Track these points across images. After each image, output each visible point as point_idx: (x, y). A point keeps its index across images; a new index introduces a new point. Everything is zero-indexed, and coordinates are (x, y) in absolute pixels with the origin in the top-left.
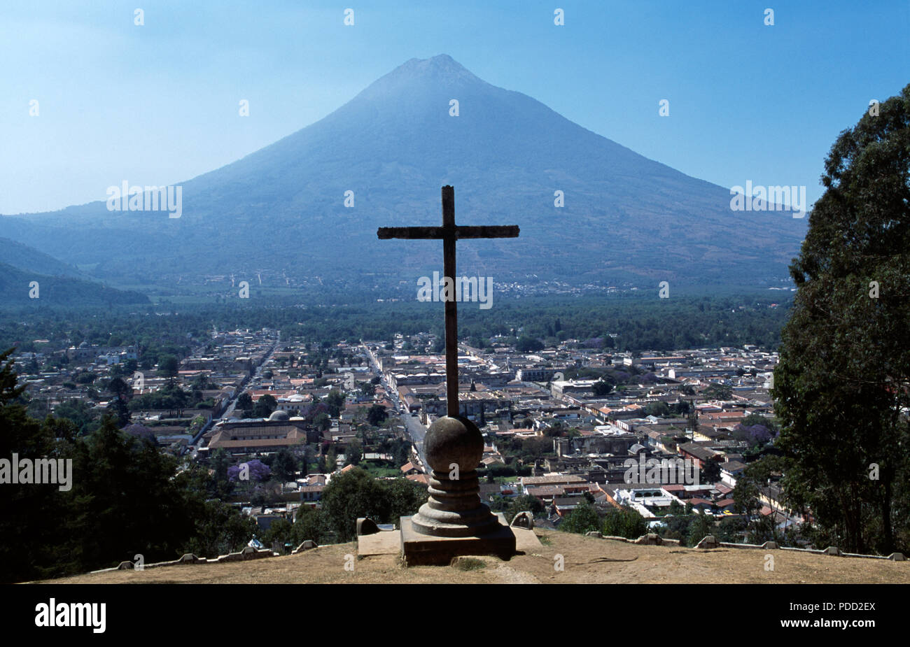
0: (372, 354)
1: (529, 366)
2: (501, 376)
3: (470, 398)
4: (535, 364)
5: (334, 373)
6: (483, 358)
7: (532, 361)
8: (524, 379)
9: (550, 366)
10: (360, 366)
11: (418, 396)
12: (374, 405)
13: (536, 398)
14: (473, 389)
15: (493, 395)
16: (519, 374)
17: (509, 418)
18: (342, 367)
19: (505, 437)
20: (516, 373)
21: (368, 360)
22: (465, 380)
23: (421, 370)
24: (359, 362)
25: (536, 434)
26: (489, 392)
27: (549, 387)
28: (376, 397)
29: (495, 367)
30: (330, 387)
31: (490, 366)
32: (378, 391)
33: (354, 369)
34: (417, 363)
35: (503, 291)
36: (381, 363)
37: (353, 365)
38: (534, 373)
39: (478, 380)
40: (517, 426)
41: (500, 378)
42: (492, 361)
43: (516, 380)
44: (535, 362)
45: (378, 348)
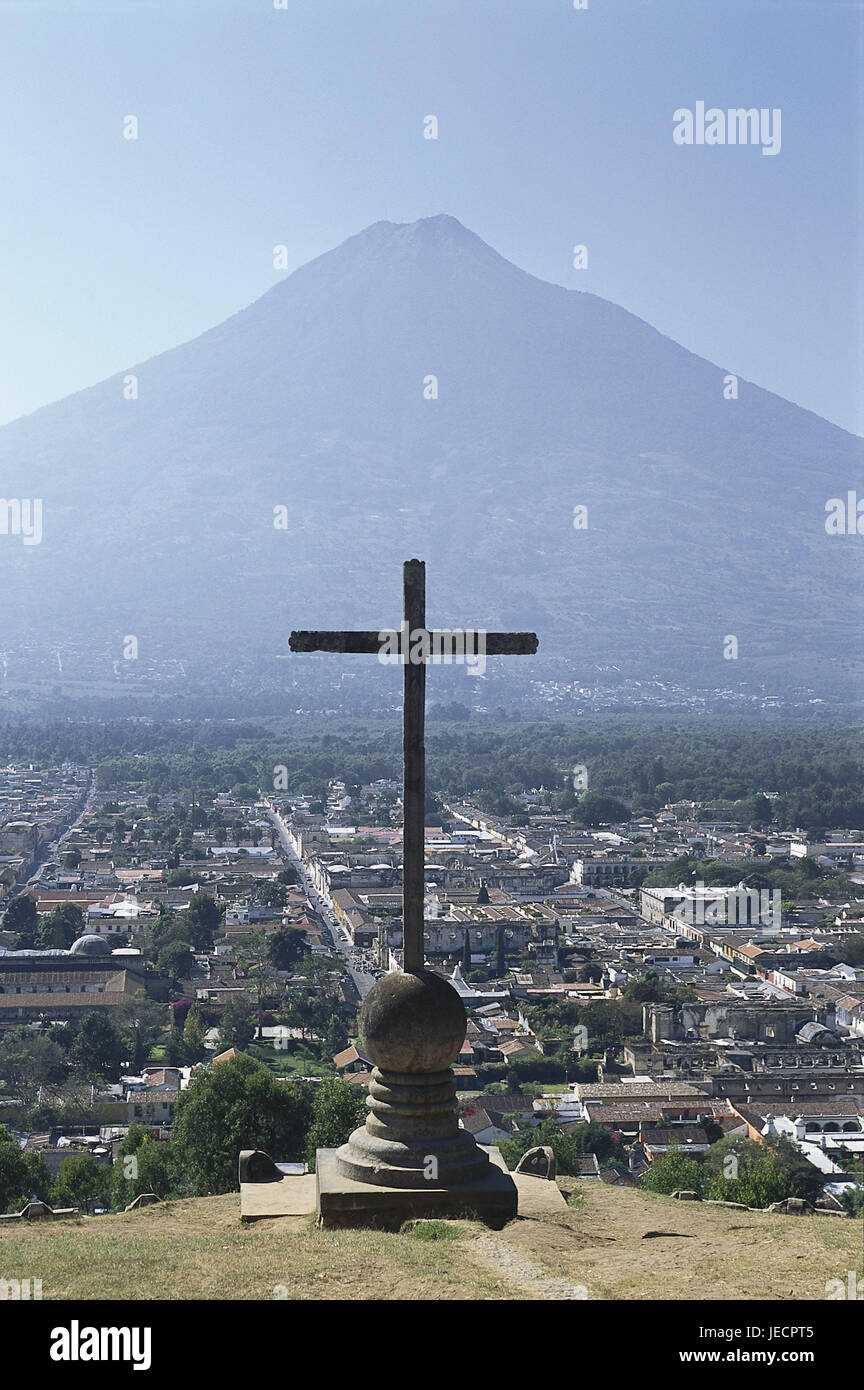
0: (282, 822)
1: (598, 854)
2: (540, 872)
3: (476, 918)
4: (610, 850)
5: (203, 857)
6: (506, 833)
7: (604, 844)
8: (586, 881)
9: (640, 855)
10: (256, 845)
11: (372, 912)
12: (283, 927)
13: (610, 920)
14: (484, 899)
15: (523, 912)
16: (578, 869)
17: (554, 960)
18: (221, 846)
19: (543, 1001)
20: (571, 868)
21: (275, 834)
22: (468, 879)
23: (380, 856)
24: (256, 836)
25: (608, 995)
26: (515, 905)
27: (637, 898)
28: (287, 911)
29: (529, 852)
30: (195, 887)
31: (520, 852)
32: (292, 898)
33: (244, 852)
34: (371, 841)
35: (550, 700)
36: (300, 840)
37: (243, 842)
38: (607, 868)
39: (494, 880)
40: (570, 979)
41: (539, 877)
42: (524, 841)
43: (572, 882)
44: (610, 846)
45: (293, 808)
